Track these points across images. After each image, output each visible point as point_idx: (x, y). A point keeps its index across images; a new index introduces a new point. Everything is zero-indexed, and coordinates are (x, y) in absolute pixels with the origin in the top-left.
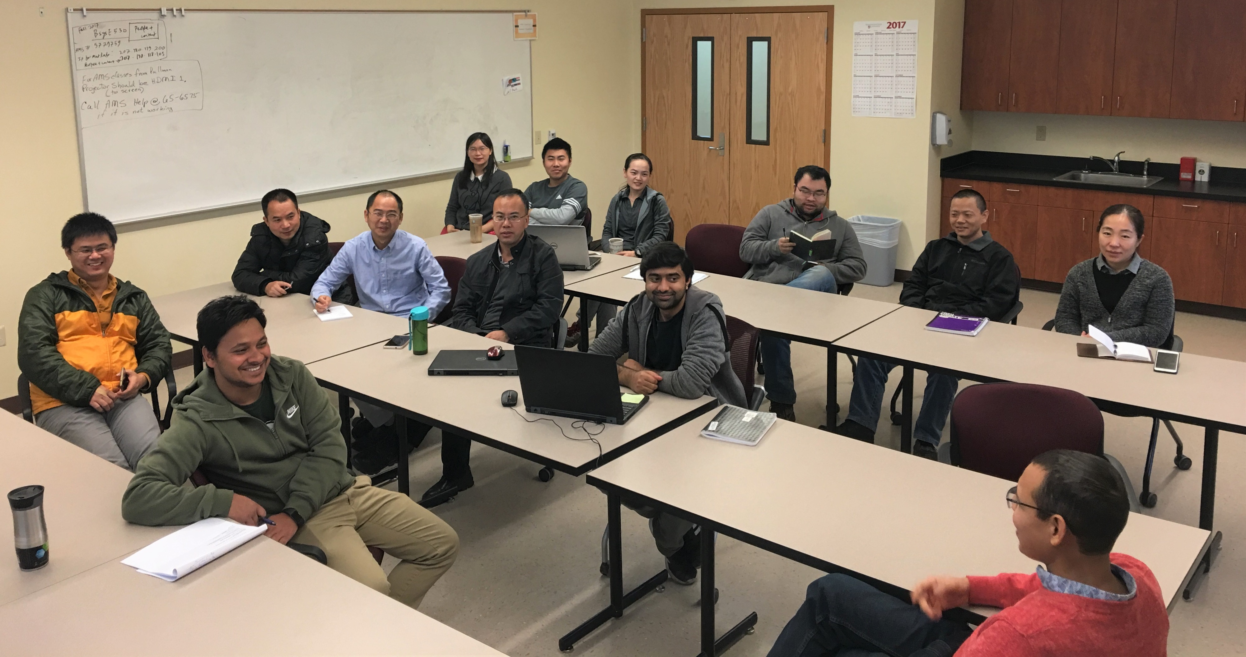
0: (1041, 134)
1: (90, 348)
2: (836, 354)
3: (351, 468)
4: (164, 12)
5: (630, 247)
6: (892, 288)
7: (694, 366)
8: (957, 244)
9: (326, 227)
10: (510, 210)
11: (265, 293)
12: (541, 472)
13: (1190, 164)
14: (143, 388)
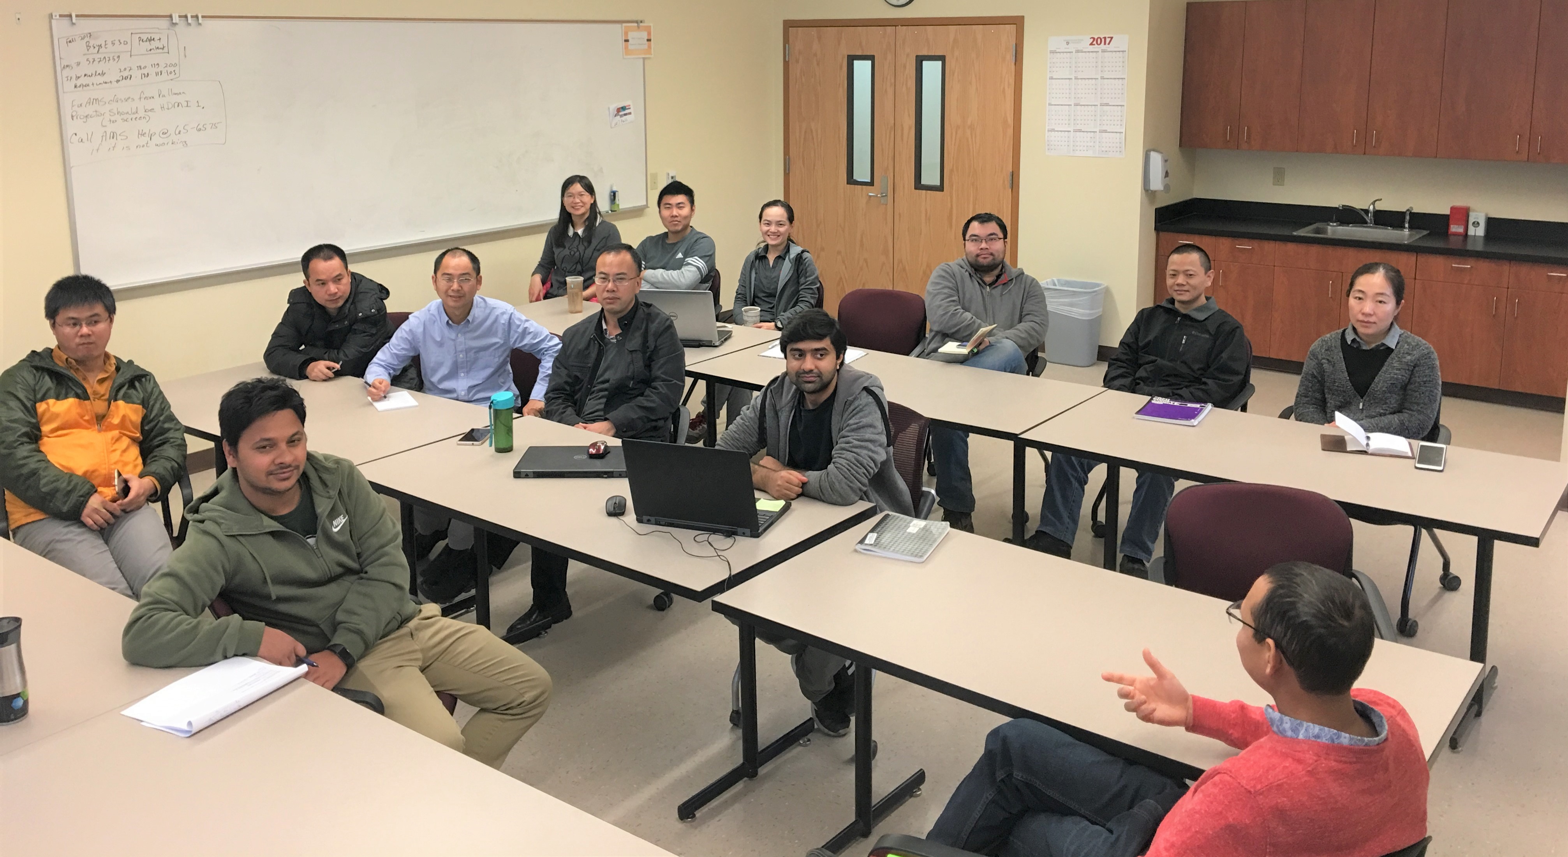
0: (1279, 177)
1: (81, 446)
2: (1025, 449)
3: (416, 595)
4: (176, 19)
5: (769, 317)
6: (1094, 369)
7: (848, 465)
8: (1176, 313)
9: (384, 292)
10: (616, 270)
11: (305, 375)
12: (657, 598)
13: (1462, 214)
14: (151, 496)
